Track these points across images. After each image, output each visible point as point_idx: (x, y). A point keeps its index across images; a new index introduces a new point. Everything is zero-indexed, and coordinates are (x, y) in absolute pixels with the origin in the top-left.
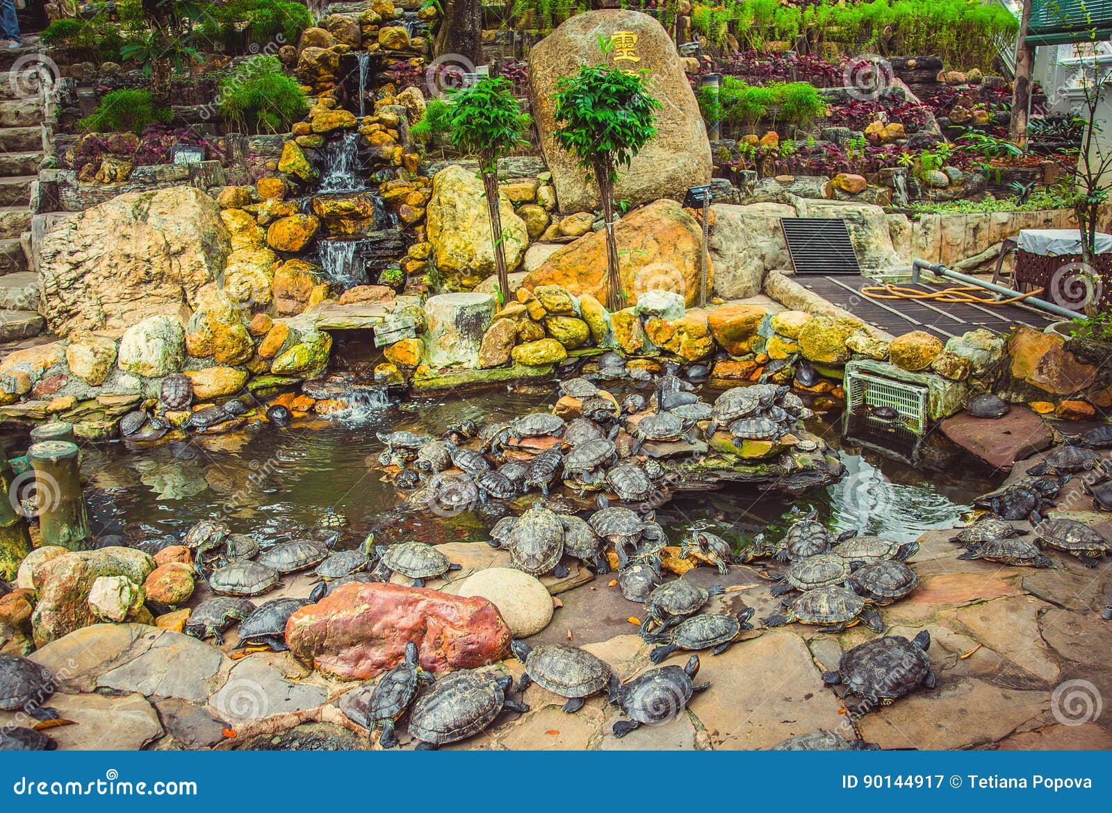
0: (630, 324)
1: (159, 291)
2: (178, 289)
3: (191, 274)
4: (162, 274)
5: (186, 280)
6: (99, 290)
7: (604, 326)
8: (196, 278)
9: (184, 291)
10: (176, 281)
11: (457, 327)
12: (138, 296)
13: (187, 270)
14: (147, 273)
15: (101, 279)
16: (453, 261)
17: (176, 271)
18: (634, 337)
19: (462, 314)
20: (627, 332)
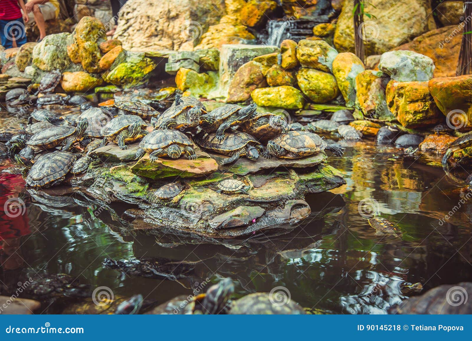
0: (369, 83)
1: (160, 42)
2: (170, 42)
3: (179, 33)
4: (162, 30)
5: (175, 37)
6: (133, 38)
7: (348, 84)
8: (181, 36)
9: (173, 44)
10: (170, 37)
11: (229, 67)
12: (149, 44)
13: (176, 30)
14: (156, 30)
15: (135, 31)
16: (342, 39)
17: (170, 30)
18: (370, 97)
19: (233, 56)
20: (365, 92)
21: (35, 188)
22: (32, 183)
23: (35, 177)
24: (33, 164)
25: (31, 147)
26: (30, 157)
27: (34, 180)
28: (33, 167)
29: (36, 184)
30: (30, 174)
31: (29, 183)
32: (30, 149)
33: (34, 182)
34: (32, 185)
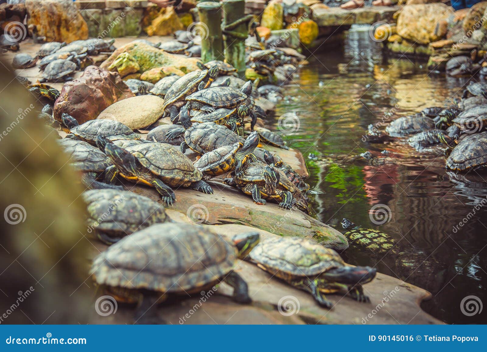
21: (455, 171)
22: (452, 165)
23: (456, 159)
24: (456, 145)
25: (457, 125)
26: (455, 136)
27: (454, 162)
28: (456, 147)
29: (456, 166)
30: (451, 156)
31: (449, 165)
32: (456, 127)
33: (454, 164)
34: (452, 168)
